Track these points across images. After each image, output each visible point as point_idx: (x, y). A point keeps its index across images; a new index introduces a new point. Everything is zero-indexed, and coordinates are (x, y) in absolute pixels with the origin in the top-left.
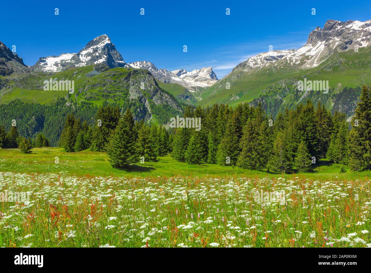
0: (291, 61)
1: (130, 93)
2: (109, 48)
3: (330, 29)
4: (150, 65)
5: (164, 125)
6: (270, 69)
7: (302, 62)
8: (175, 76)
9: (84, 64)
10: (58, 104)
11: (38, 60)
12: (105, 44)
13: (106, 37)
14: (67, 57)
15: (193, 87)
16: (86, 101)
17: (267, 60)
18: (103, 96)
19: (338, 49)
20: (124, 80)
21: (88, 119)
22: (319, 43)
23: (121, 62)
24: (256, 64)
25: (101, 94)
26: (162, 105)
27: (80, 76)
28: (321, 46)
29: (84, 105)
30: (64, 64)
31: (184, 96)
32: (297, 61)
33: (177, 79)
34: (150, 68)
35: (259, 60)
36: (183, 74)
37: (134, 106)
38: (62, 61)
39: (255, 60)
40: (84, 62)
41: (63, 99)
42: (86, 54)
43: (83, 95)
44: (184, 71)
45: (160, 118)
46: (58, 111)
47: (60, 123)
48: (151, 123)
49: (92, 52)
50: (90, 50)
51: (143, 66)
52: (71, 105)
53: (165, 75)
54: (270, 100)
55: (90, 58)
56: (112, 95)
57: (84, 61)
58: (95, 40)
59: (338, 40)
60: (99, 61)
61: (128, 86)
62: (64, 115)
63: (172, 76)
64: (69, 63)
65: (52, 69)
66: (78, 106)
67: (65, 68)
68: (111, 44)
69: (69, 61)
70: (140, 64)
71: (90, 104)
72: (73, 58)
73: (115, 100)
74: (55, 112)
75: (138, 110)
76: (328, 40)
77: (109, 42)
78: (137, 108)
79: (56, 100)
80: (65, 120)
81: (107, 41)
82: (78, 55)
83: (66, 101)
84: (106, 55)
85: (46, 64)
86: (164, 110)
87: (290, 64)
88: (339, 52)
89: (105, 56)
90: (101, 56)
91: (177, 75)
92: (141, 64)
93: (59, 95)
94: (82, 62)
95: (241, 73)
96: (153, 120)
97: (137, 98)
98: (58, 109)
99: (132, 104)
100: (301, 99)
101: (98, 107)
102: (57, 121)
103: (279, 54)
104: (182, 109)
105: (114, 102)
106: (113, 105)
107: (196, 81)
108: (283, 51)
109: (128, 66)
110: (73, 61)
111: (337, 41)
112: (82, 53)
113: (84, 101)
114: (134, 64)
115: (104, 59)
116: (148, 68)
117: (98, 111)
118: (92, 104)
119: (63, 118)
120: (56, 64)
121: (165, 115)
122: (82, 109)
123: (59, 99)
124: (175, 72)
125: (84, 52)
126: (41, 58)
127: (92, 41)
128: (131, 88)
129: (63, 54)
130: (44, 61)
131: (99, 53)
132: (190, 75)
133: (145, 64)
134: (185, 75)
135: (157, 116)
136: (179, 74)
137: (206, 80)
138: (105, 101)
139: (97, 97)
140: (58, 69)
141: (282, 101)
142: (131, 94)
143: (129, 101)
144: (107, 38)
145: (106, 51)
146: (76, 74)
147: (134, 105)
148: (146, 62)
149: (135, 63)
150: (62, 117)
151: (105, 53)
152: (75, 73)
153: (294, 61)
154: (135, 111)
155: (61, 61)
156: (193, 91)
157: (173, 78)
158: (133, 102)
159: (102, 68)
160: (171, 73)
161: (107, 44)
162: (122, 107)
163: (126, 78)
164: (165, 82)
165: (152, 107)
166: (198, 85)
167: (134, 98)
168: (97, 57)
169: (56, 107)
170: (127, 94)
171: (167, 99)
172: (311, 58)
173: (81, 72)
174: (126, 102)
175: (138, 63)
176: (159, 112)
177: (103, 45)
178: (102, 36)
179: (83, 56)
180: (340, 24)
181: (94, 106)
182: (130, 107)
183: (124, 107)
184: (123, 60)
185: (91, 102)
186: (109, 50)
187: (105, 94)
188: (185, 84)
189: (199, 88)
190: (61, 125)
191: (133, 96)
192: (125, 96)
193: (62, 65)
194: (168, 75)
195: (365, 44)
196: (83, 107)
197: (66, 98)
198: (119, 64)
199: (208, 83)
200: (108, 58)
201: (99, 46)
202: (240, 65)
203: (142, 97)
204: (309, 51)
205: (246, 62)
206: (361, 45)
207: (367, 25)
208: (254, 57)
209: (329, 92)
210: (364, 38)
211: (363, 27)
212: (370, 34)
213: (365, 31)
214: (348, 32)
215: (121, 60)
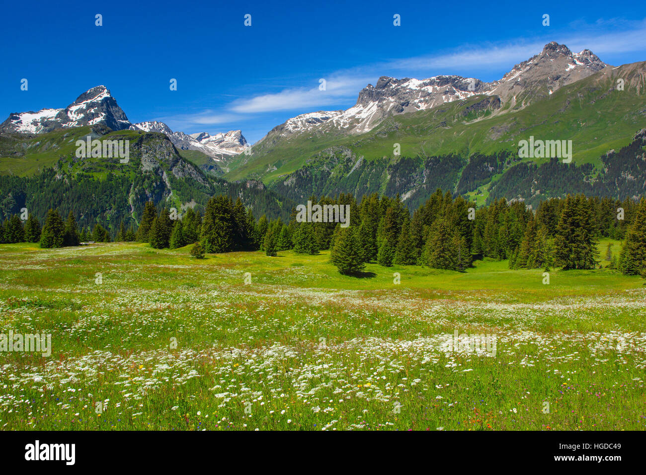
0: (338, 123)
1: (143, 162)
2: (109, 103)
3: (384, 87)
4: (162, 127)
5: (187, 203)
6: (313, 134)
7: (352, 126)
8: (195, 141)
9: (74, 124)
10: (44, 177)
11: (8, 116)
12: (103, 98)
13: (103, 89)
14: (51, 114)
15: (217, 155)
16: (84, 173)
17: (310, 122)
18: (107, 167)
19: (393, 112)
20: (135, 146)
21: (88, 196)
22: (371, 103)
23: (124, 122)
24: (296, 127)
25: (104, 163)
26: (184, 178)
27: (72, 140)
28: (373, 107)
29: (82, 178)
30: (45, 123)
31: (207, 166)
32: (345, 124)
33: (197, 145)
34: (163, 131)
35: (300, 123)
36: (205, 138)
37: (148, 180)
38: (43, 119)
39: (294, 123)
40: (75, 121)
41: (52, 170)
42: (76, 111)
43: (79, 165)
44: (206, 135)
45: (182, 194)
46: (44, 186)
47: (49, 202)
48: (171, 201)
49: (84, 108)
50: (83, 105)
51: (154, 127)
52: (64, 179)
53: (182, 139)
54: (315, 172)
55: (82, 115)
57: (74, 119)
58: (88, 92)
59: (393, 100)
60: (95, 120)
61: (140, 154)
62: (54, 191)
63: (190, 141)
64: (53, 121)
65: (29, 129)
66: (73, 179)
67: (47, 128)
68: (111, 98)
69: (53, 119)
70: (149, 125)
71: (90, 177)
72: (59, 115)
73: (123, 172)
74: (41, 187)
75: (154, 184)
76: (381, 100)
77: (109, 96)
78: (152, 182)
79: (41, 172)
80: (55, 198)
81: (105, 95)
82: (67, 111)
83: (56, 173)
84: (105, 112)
85: (21, 122)
86: (187, 185)
87: (337, 128)
88: (394, 115)
89: (104, 114)
90: (98, 114)
91: (197, 139)
92: (151, 125)
93: (46, 165)
94: (72, 121)
95: (278, 138)
96: (174, 197)
97: (151, 169)
98: (44, 183)
99: (145, 177)
100: (352, 170)
101: (101, 181)
102: (44, 200)
103: (324, 116)
104: (209, 183)
105: (122, 174)
106: (120, 179)
107: (222, 147)
108: (329, 112)
109: (134, 128)
110: (59, 119)
111: (392, 102)
112: (71, 109)
113: (81, 172)
114: (141, 125)
115: (102, 117)
116: (161, 130)
117: (100, 186)
118: (93, 177)
119: (53, 196)
120: (35, 123)
121: (188, 191)
122: (80, 184)
123: (46, 171)
124: (196, 135)
125: (74, 108)
126: (12, 114)
127: (85, 94)
128: (144, 156)
129: (43, 110)
130: (17, 118)
131: (95, 110)
132: (214, 139)
133: (156, 125)
134: (207, 139)
135: (178, 192)
136: (199, 139)
137: (234, 146)
138: (110, 173)
139: (99, 168)
140: (37, 130)
141: (330, 174)
142: (144, 164)
143: (142, 173)
144: (106, 91)
145: (105, 106)
146: (66, 137)
147: (149, 178)
148: (158, 123)
149: (143, 123)
150: (51, 194)
151: (103, 109)
152: (65, 135)
153: (342, 124)
154: (150, 186)
155: (41, 118)
156: (218, 160)
157: (193, 143)
158: (147, 174)
160: (190, 137)
161: (106, 99)
162: (132, 181)
163: (137, 144)
164: (182, 148)
165: (171, 181)
166: (224, 153)
167: (148, 169)
168: (93, 114)
169: (42, 181)
170: (138, 164)
171: (191, 171)
172: (362, 121)
173: (73, 134)
174: (138, 174)
175: (147, 123)
176: (181, 186)
177: (100, 99)
178: (99, 88)
179: (73, 112)
180: (395, 82)
181: (96, 179)
182: (144, 181)
183: (135, 180)
184: (127, 120)
185: (91, 174)
186: (108, 106)
187: (109, 164)
188: (208, 151)
189: (225, 156)
190: (50, 204)
191: (147, 166)
192: (135, 166)
193: (43, 124)
194: (186, 139)
195: (423, 107)
196: (80, 180)
197: (56, 169)
198: (123, 124)
199: (236, 150)
200: (107, 117)
201: (95, 100)
202: (277, 128)
203: (159, 168)
204: (359, 113)
205: (285, 124)
206: (419, 107)
207: (425, 84)
208: (295, 119)
209: (385, 162)
210: (422, 99)
211: (420, 86)
212: (429, 94)
213: (423, 91)
214: (404, 92)
215: (125, 119)
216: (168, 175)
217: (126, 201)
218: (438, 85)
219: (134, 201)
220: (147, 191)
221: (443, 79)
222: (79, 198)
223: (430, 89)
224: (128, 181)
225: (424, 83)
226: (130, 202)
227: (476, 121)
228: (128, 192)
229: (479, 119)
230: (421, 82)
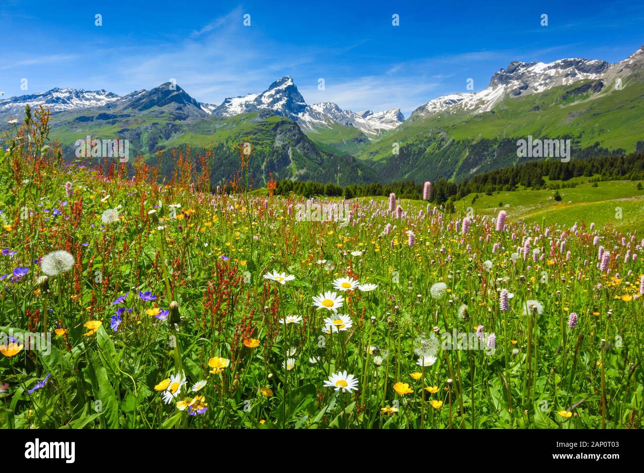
0: (466, 106)
1: (276, 141)
2: (291, 90)
3: (512, 72)
5: (300, 170)
6: (447, 112)
7: (477, 107)
8: (360, 118)
9: (265, 106)
10: (218, 148)
11: (224, 100)
12: (287, 86)
13: (288, 79)
14: (252, 98)
15: (376, 130)
17: (447, 103)
19: (510, 95)
20: (272, 129)
22: (500, 86)
23: (302, 104)
24: (435, 108)
26: (303, 152)
28: (501, 89)
30: (247, 105)
32: (472, 105)
33: (361, 121)
35: (439, 103)
36: (370, 115)
38: (246, 102)
39: (434, 104)
41: (222, 144)
42: (268, 96)
44: (371, 113)
45: (299, 164)
48: (290, 168)
49: (274, 94)
50: (273, 92)
51: (327, 107)
53: (349, 116)
55: (271, 99)
56: (260, 142)
57: (266, 103)
58: (278, 81)
59: (518, 83)
60: (279, 103)
61: (275, 135)
62: (220, 159)
63: (356, 118)
65: (236, 110)
66: (231, 151)
67: (247, 109)
68: (293, 85)
69: (252, 103)
70: (323, 105)
72: (256, 100)
73: (262, 147)
75: (281, 156)
76: (507, 83)
77: (292, 84)
78: (279, 154)
79: (218, 145)
81: (289, 83)
82: (261, 96)
84: (287, 97)
85: (231, 105)
86: (304, 157)
87: (464, 109)
88: (511, 97)
89: (286, 98)
90: (282, 98)
91: (362, 116)
93: (221, 140)
94: (264, 104)
95: (418, 117)
96: (292, 166)
97: (280, 146)
99: (275, 151)
100: (442, 149)
103: (460, 98)
105: (262, 149)
107: (382, 122)
108: (465, 94)
110: (255, 102)
111: (516, 84)
112: (264, 95)
115: (284, 101)
116: (332, 109)
120: (241, 105)
121: (304, 161)
124: (361, 113)
125: (267, 94)
126: (226, 99)
127: (276, 83)
128: (278, 136)
129: (248, 94)
130: (229, 102)
131: (280, 96)
132: (377, 116)
133: (329, 105)
134: (371, 116)
135: (296, 162)
136: (364, 116)
137: (392, 122)
140: (242, 110)
141: (426, 150)
143: (274, 148)
144: (290, 80)
145: (287, 92)
147: (277, 152)
149: (319, 104)
151: (285, 95)
153: (469, 105)
154: (277, 158)
156: (375, 134)
157: (357, 120)
158: (277, 149)
159: (267, 114)
160: (356, 114)
161: (289, 86)
162: (267, 154)
163: (274, 128)
164: (347, 124)
165: (293, 155)
166: (382, 128)
167: (278, 145)
168: (278, 99)
169: (217, 151)
170: (273, 142)
172: (487, 103)
174: (272, 149)
176: (299, 158)
177: (285, 86)
179: (266, 97)
180: (523, 66)
182: (274, 153)
183: (269, 153)
184: (304, 102)
186: (290, 93)
187: (255, 141)
188: (369, 126)
189: (383, 130)
191: (278, 144)
192: (271, 144)
193: (245, 106)
194: (352, 116)
195: (541, 89)
196: (235, 152)
197: (225, 144)
198: (300, 105)
199: (393, 125)
200: (288, 101)
201: (280, 88)
202: (420, 108)
203: (286, 145)
204: (487, 95)
205: (426, 105)
206: (537, 90)
207: (550, 68)
208: (435, 101)
209: (469, 142)
210: (543, 82)
211: (545, 70)
212: (550, 77)
213: (546, 75)
214: (529, 75)
215: (302, 102)
216: (293, 150)
217: (260, 167)
218: (561, 68)
219: (265, 167)
220: (275, 161)
221: (568, 62)
222: (231, 164)
223: (552, 72)
224: (264, 154)
225: (548, 67)
226: (263, 167)
227: (572, 104)
228: (263, 161)
229: (576, 103)
230: (546, 65)
